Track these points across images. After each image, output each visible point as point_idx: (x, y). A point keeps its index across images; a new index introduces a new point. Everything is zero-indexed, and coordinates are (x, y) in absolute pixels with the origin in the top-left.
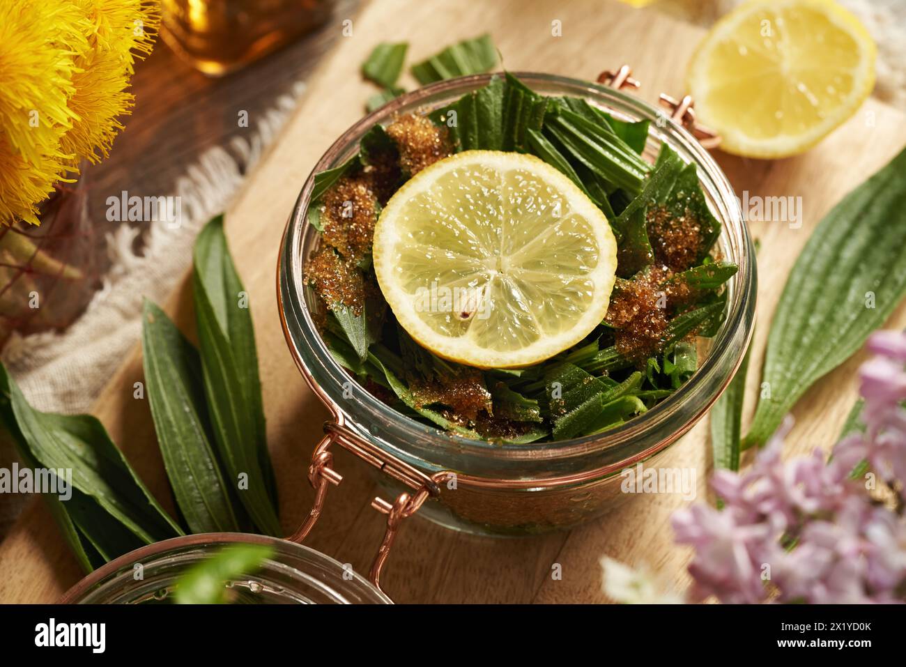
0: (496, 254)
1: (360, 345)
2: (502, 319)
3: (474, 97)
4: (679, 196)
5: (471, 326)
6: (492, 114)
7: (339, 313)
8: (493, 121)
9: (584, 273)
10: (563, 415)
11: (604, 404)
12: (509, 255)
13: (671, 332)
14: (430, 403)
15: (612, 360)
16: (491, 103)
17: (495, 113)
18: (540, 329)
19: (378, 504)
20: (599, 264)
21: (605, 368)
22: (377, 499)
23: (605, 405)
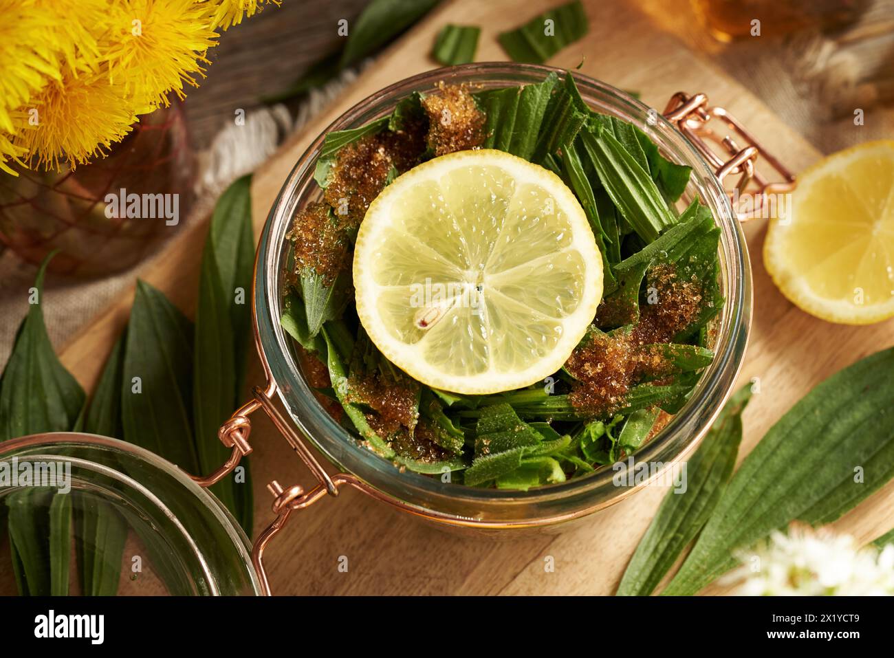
0: (480, 269)
1: (315, 321)
2: (457, 339)
3: (519, 92)
4: (691, 260)
5: (427, 337)
6: (533, 114)
7: (306, 280)
8: (531, 122)
9: (559, 316)
10: (485, 455)
11: (524, 458)
12: (491, 273)
13: (629, 401)
14: (358, 403)
15: (560, 410)
16: (535, 103)
17: (537, 114)
18: (491, 361)
19: (274, 487)
20: (577, 311)
21: (550, 415)
22: (275, 483)
23: (525, 461)
